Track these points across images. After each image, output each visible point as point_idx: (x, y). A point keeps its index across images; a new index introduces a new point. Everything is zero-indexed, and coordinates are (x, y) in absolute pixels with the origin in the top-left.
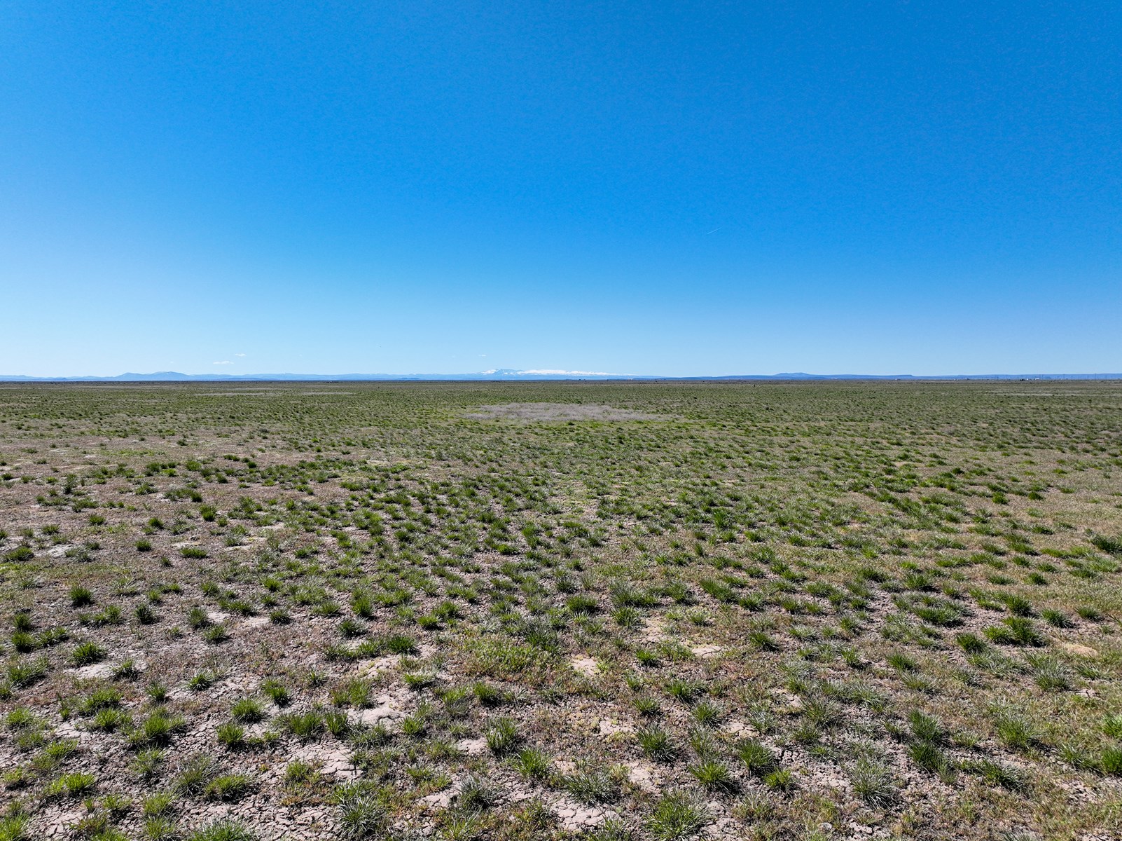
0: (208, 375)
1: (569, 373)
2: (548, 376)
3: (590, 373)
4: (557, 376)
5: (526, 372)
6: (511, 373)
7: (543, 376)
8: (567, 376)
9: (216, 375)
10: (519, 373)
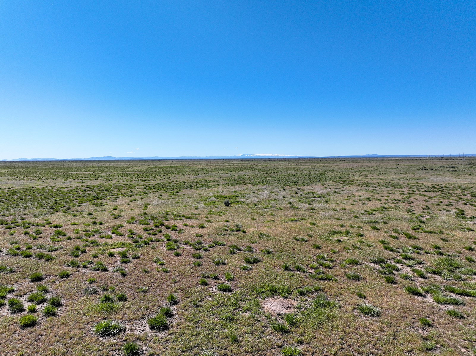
0: (124, 157)
1: (273, 155)
2: (264, 156)
3: (282, 155)
4: (268, 156)
5: (255, 155)
6: (249, 156)
7: (262, 157)
8: (272, 157)
9: (127, 157)
10: (252, 155)
